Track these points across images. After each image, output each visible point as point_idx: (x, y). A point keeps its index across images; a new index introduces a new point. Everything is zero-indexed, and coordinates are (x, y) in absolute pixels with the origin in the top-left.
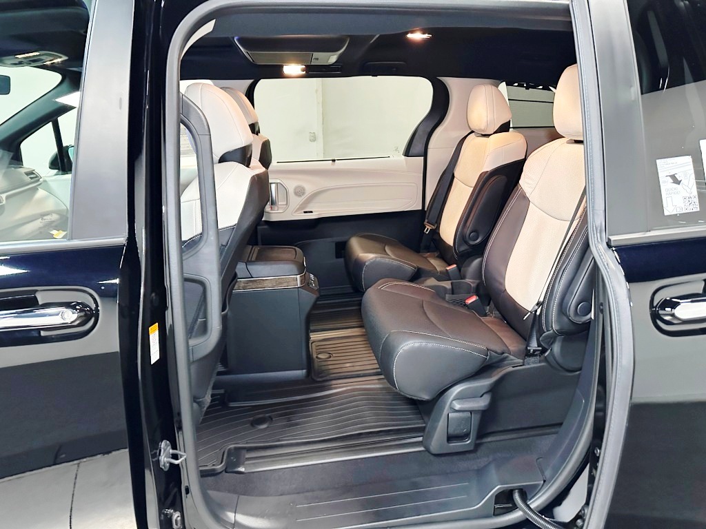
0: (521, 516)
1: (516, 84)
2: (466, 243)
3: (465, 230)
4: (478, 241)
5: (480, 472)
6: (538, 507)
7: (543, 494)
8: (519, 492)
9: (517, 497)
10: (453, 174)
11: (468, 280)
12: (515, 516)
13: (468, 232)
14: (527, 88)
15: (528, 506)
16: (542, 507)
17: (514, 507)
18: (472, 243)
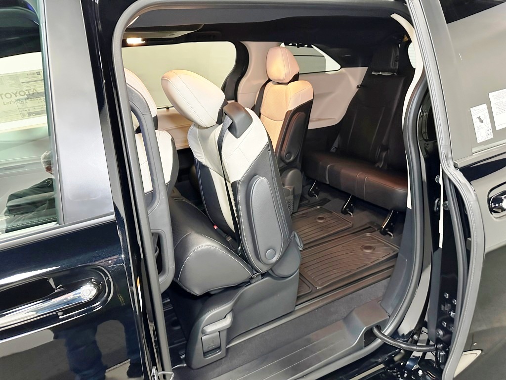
0: (381, 342)
1: (291, 44)
2: (283, 161)
3: (282, 152)
4: (292, 159)
5: (346, 319)
6: (389, 334)
7: (390, 325)
8: (376, 327)
9: (376, 331)
10: (260, 112)
11: (286, 187)
12: (377, 343)
13: (285, 153)
14: (298, 47)
15: (383, 335)
16: (392, 334)
17: (375, 337)
18: (288, 161)
